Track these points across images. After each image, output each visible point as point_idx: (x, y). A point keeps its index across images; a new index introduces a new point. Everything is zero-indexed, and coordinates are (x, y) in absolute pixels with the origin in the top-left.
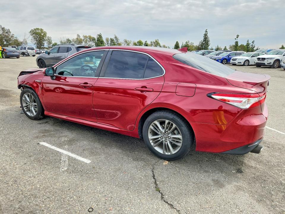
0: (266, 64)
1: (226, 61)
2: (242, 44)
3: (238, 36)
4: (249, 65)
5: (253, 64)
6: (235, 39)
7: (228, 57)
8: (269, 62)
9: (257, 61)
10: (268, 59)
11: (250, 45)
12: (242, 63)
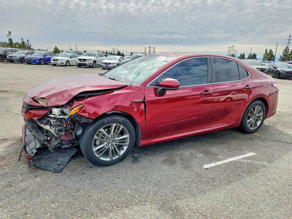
0: (88, 64)
1: (43, 61)
2: (17, 42)
3: (10, 33)
4: (70, 66)
5: (75, 64)
6: (8, 36)
7: (45, 57)
8: (89, 63)
9: (79, 62)
10: (88, 60)
11: (26, 43)
12: (65, 64)
